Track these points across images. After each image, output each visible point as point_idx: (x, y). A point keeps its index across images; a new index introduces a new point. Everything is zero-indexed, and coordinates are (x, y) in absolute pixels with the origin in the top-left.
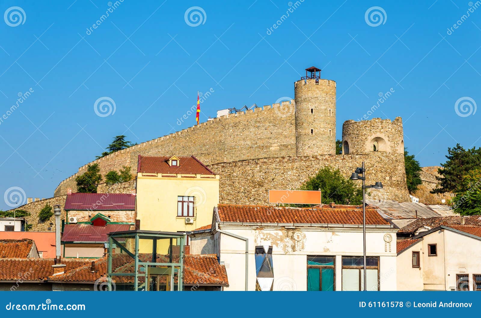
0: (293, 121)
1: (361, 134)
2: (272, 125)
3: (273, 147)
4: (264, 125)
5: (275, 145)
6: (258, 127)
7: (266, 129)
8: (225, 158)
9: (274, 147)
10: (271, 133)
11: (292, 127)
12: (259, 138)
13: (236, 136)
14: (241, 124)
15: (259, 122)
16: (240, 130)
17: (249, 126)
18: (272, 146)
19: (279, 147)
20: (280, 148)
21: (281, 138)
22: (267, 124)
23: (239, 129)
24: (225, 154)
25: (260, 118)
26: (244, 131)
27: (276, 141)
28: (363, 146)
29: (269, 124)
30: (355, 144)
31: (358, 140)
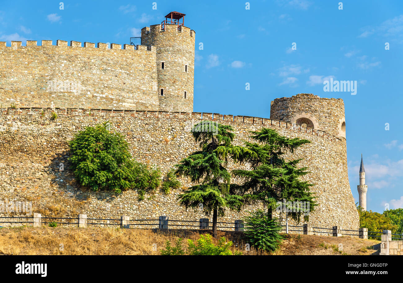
0: (154, 75)
1: (333, 114)
2: (126, 73)
3: (126, 103)
4: (113, 69)
5: (130, 100)
6: (105, 70)
7: (116, 76)
8: (52, 102)
9: (128, 103)
10: (124, 84)
11: (152, 81)
12: (106, 85)
13: (70, 75)
14: (79, 59)
15: (106, 64)
16: (77, 68)
17: (91, 65)
18: (125, 101)
19: (135, 105)
20: (137, 106)
21: (139, 94)
22: (119, 70)
23: (76, 65)
24: (53, 97)
25: (108, 58)
26: (82, 71)
27: (131, 95)
28: (335, 129)
29: (120, 71)
30: (325, 124)
31: (330, 120)
